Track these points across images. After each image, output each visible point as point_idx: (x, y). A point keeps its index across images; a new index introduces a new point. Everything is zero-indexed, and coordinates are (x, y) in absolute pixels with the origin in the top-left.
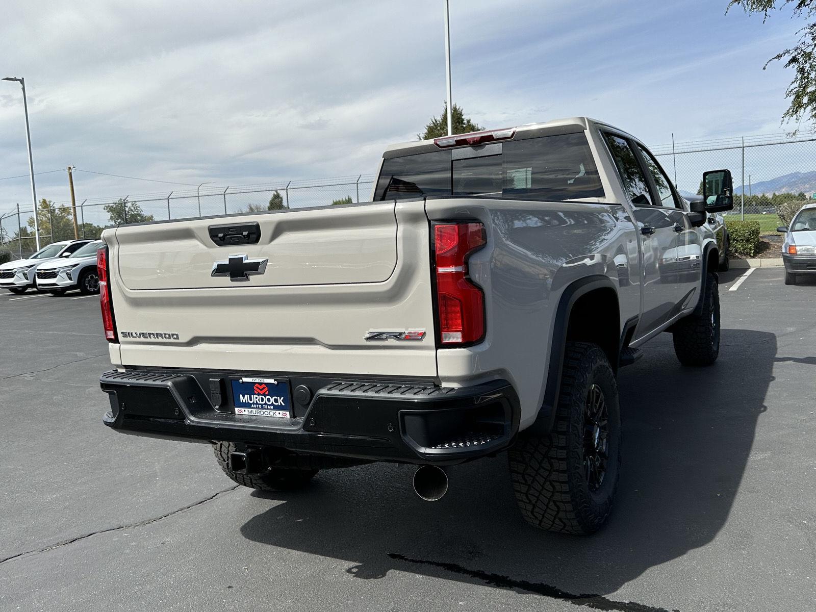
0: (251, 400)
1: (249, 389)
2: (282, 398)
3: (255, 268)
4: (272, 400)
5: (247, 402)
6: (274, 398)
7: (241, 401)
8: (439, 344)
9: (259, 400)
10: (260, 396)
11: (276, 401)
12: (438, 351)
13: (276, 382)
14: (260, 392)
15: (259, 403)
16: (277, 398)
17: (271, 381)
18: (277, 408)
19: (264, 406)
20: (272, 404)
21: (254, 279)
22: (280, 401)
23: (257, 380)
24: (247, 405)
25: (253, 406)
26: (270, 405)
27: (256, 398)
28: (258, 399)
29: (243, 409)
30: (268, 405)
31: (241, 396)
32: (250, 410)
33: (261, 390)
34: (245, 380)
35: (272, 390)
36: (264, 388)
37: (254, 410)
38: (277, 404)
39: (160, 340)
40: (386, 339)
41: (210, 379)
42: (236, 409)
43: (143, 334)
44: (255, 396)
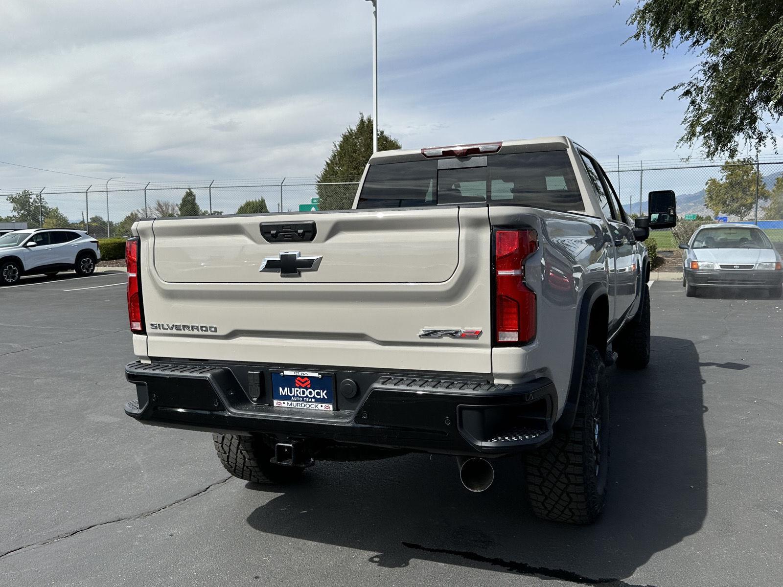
0: (291, 393)
1: (290, 382)
2: (325, 391)
3: (309, 265)
4: (314, 393)
5: (287, 394)
6: (316, 391)
7: (281, 394)
8: (495, 343)
9: (300, 393)
10: (302, 390)
11: (318, 394)
12: (494, 349)
13: (320, 376)
14: (301, 385)
15: (299, 395)
16: (319, 391)
17: (316, 375)
18: (318, 401)
19: (305, 399)
20: (314, 397)
21: (306, 275)
22: (323, 394)
23: (300, 374)
24: (287, 398)
25: (293, 398)
26: (311, 398)
27: (297, 391)
28: (299, 392)
29: (282, 402)
30: (309, 398)
31: (281, 389)
32: (290, 403)
33: (303, 383)
34: (286, 373)
35: (314, 383)
36: (306, 381)
37: (295, 403)
38: (319, 397)
39: (195, 332)
40: (441, 337)
41: (249, 372)
42: (275, 402)
43: (177, 327)
44: (296, 389)
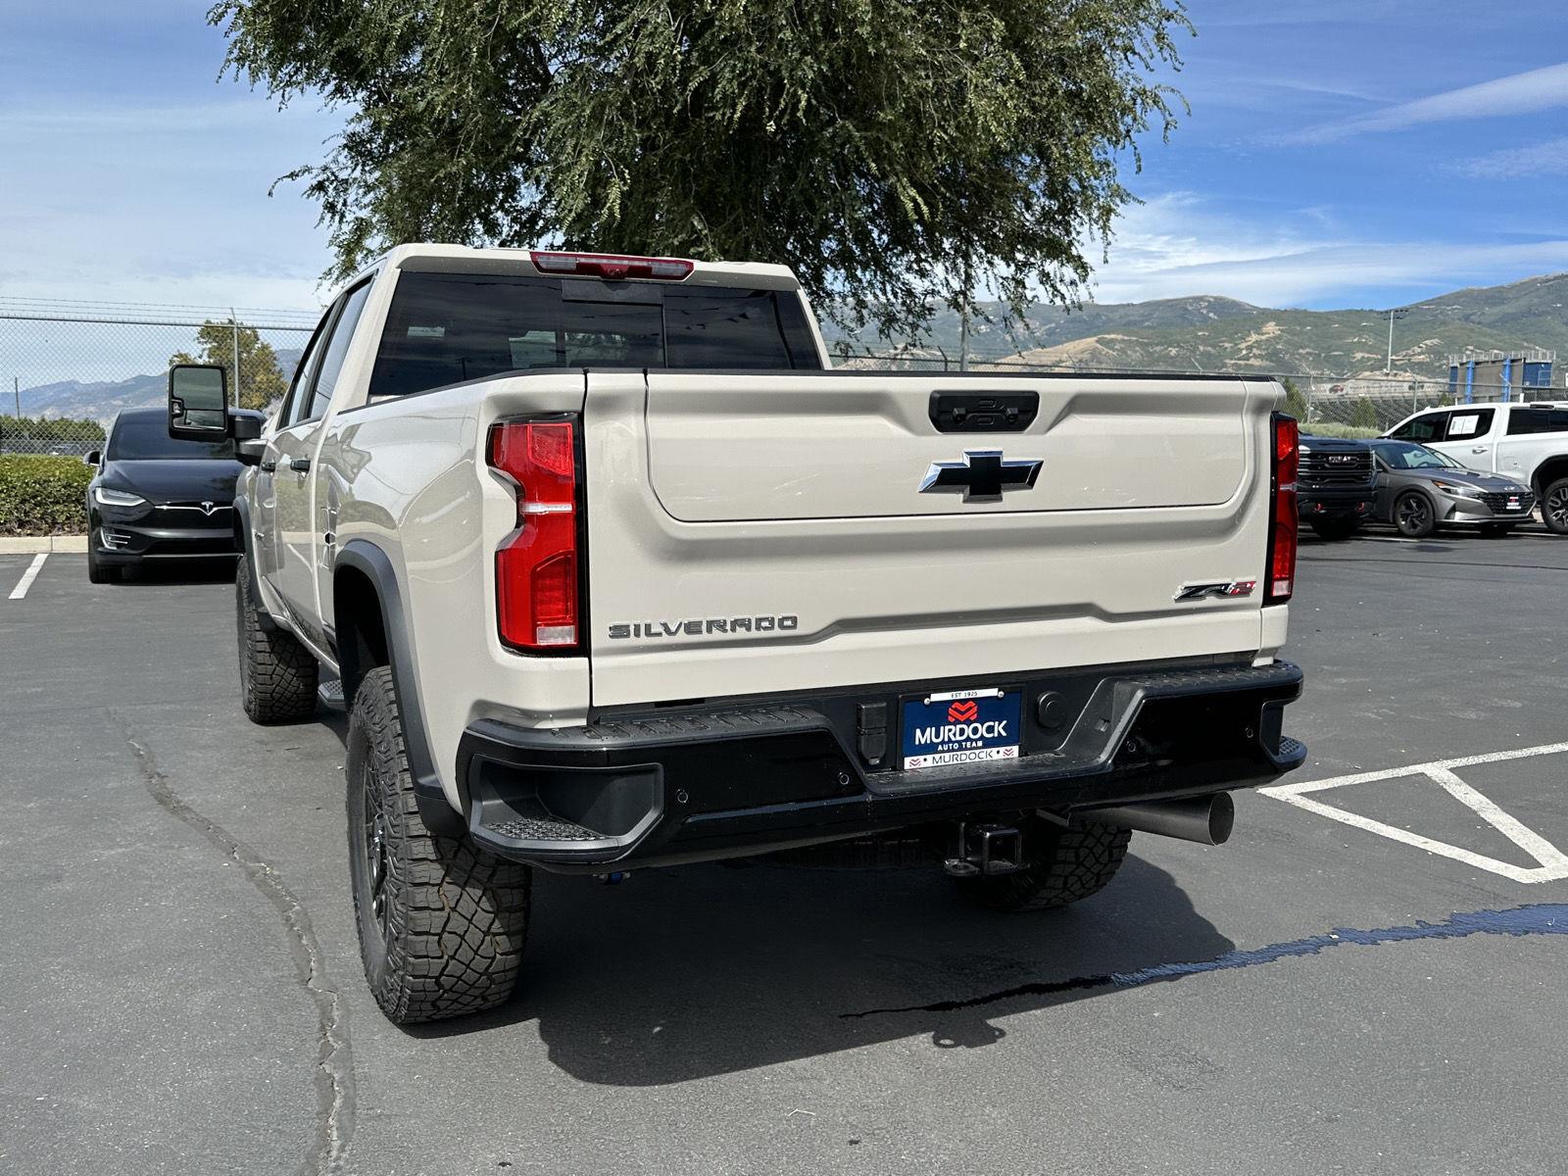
0: (937, 736)
1: (939, 715)
2: (1004, 722)
4: (982, 730)
5: (928, 742)
6: (986, 725)
7: (917, 743)
8: (1269, 600)
9: (954, 735)
10: (959, 727)
11: (990, 730)
12: (1266, 609)
13: (1002, 693)
14: (958, 716)
15: (953, 739)
16: (992, 723)
17: (993, 692)
18: (988, 743)
19: (964, 744)
20: (982, 737)
21: (1012, 497)
22: (999, 728)
23: (963, 695)
24: (930, 748)
25: (940, 748)
26: (976, 740)
27: (950, 730)
28: (953, 732)
29: (922, 758)
30: (972, 740)
31: (918, 731)
32: (937, 756)
33: (962, 713)
34: (936, 697)
35: (986, 710)
36: (971, 708)
37: (947, 755)
38: (991, 735)
40: (1202, 597)
42: (907, 760)
44: (947, 728)
